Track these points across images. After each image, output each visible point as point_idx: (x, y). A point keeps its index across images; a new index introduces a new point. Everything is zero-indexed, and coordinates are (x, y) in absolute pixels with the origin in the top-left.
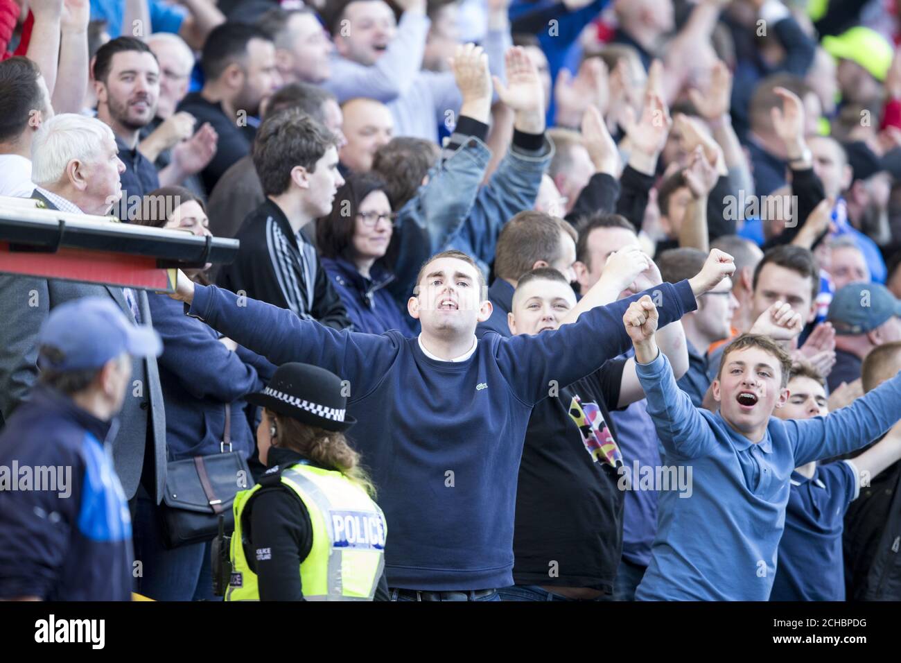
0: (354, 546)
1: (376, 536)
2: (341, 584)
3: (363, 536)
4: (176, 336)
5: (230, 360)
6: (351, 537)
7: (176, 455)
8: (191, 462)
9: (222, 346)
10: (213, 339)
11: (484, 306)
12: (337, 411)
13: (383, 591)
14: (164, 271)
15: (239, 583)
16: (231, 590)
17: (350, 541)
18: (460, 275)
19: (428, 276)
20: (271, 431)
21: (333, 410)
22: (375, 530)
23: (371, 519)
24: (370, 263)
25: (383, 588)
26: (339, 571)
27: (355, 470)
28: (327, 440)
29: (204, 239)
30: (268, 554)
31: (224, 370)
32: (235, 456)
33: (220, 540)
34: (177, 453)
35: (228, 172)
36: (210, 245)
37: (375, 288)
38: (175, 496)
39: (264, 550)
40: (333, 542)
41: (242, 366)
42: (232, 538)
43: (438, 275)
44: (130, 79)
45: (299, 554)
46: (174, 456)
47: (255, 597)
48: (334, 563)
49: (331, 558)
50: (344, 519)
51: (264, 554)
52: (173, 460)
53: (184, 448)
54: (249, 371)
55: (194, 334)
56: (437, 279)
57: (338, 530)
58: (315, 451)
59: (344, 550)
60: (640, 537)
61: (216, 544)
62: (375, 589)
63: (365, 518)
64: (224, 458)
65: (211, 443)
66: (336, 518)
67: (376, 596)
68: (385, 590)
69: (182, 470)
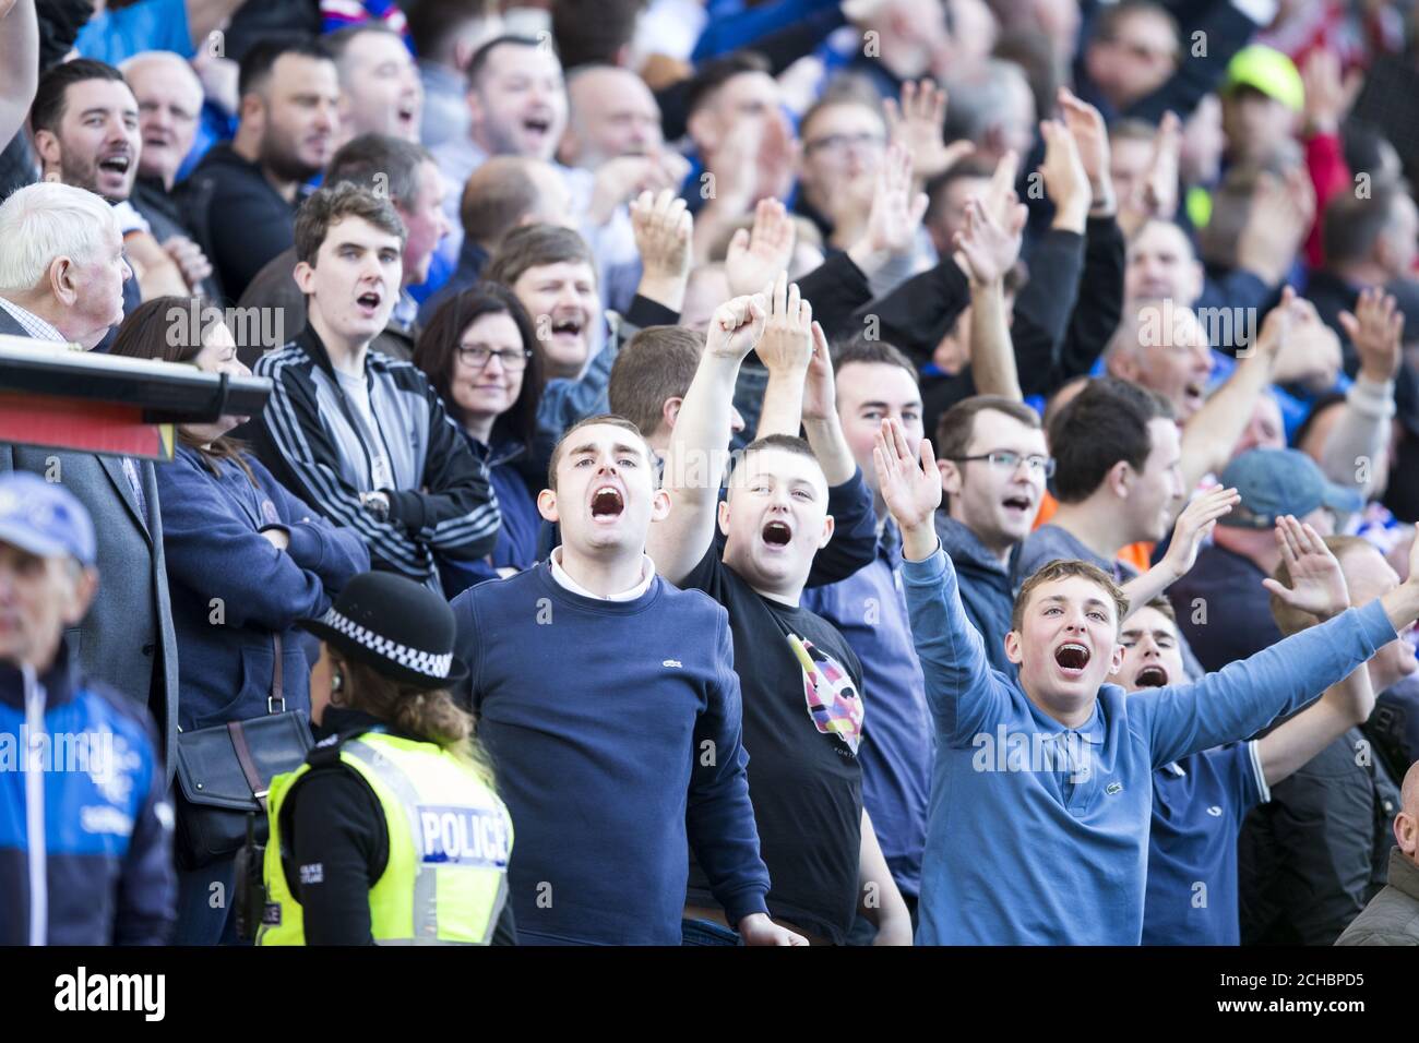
0: (457, 861)
1: (493, 846)
2: (436, 921)
3: (471, 844)
4: (193, 530)
5: (280, 563)
6: (452, 847)
7: (198, 720)
8: (222, 731)
9: (266, 542)
10: (251, 532)
11: (658, 498)
12: (439, 657)
13: (507, 933)
14: (154, 428)
15: (275, 919)
16: (265, 931)
17: (450, 853)
18: (622, 449)
19: (572, 453)
20: (333, 682)
21: (432, 657)
22: (491, 838)
23: (485, 819)
24: (488, 424)
25: (508, 928)
26: (432, 900)
27: (465, 744)
28: (420, 699)
29: (216, 378)
30: (317, 873)
31: (272, 579)
32: (290, 718)
33: (248, 851)
34: (199, 717)
35: (264, 272)
36: (227, 388)
37: (495, 463)
38: (200, 786)
39: (312, 868)
40: (422, 855)
41: (298, 572)
42: (267, 849)
43: (588, 449)
44: (97, 123)
45: (368, 873)
46: (195, 723)
47: (300, 941)
48: (424, 890)
49: (419, 881)
50: (440, 818)
51: (313, 873)
52: (193, 729)
53: (211, 710)
54: (309, 580)
55: (222, 525)
56: (585, 456)
57: (430, 835)
58: (405, 717)
59: (441, 869)
60: (900, 848)
61: (242, 858)
62: (492, 930)
63: (475, 818)
64: (273, 723)
65: (252, 699)
66: (428, 817)
67: (494, 939)
68: (511, 932)
69: (207, 743)
